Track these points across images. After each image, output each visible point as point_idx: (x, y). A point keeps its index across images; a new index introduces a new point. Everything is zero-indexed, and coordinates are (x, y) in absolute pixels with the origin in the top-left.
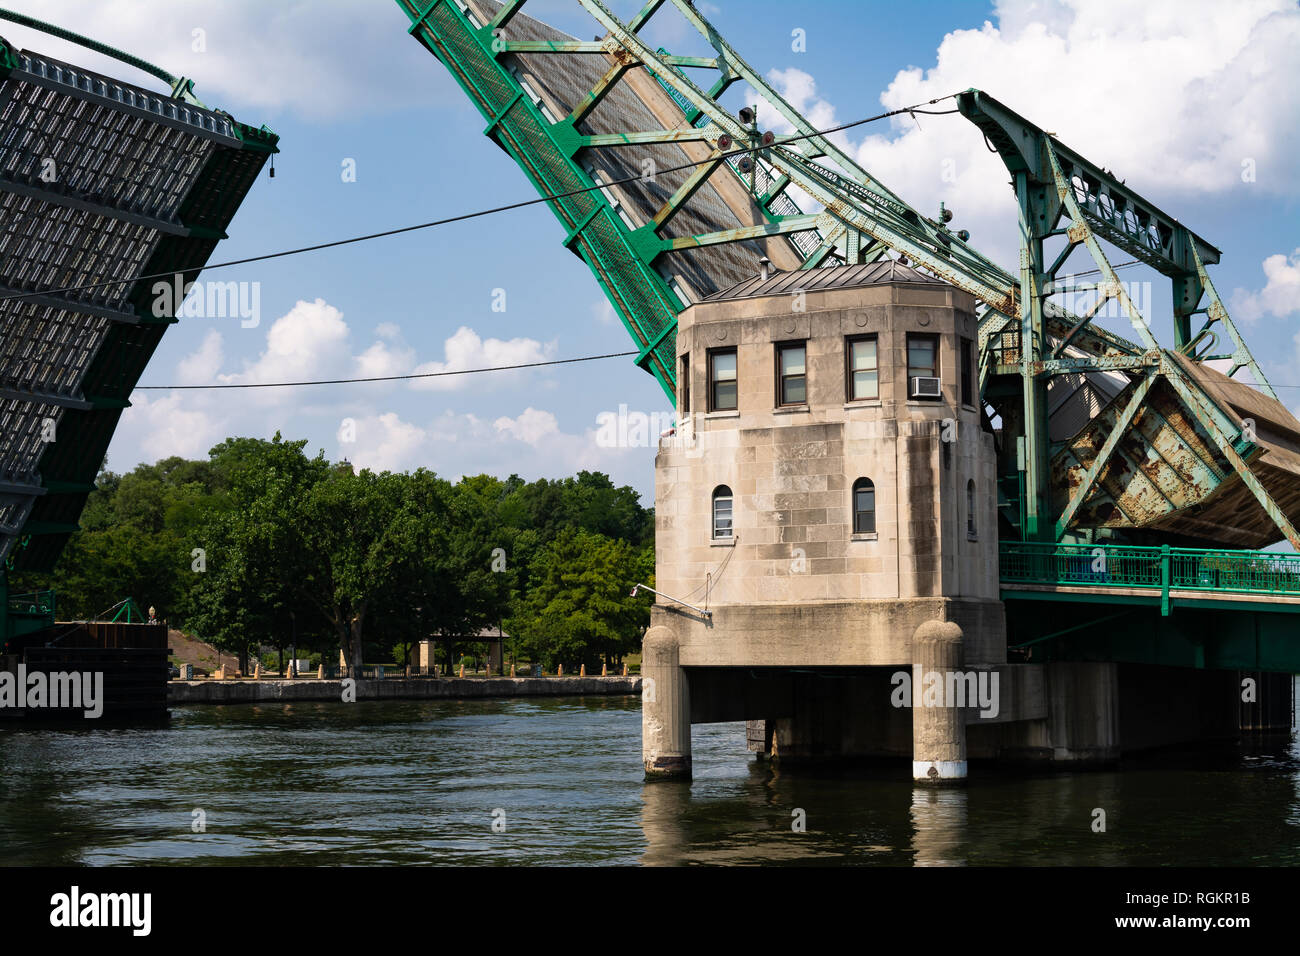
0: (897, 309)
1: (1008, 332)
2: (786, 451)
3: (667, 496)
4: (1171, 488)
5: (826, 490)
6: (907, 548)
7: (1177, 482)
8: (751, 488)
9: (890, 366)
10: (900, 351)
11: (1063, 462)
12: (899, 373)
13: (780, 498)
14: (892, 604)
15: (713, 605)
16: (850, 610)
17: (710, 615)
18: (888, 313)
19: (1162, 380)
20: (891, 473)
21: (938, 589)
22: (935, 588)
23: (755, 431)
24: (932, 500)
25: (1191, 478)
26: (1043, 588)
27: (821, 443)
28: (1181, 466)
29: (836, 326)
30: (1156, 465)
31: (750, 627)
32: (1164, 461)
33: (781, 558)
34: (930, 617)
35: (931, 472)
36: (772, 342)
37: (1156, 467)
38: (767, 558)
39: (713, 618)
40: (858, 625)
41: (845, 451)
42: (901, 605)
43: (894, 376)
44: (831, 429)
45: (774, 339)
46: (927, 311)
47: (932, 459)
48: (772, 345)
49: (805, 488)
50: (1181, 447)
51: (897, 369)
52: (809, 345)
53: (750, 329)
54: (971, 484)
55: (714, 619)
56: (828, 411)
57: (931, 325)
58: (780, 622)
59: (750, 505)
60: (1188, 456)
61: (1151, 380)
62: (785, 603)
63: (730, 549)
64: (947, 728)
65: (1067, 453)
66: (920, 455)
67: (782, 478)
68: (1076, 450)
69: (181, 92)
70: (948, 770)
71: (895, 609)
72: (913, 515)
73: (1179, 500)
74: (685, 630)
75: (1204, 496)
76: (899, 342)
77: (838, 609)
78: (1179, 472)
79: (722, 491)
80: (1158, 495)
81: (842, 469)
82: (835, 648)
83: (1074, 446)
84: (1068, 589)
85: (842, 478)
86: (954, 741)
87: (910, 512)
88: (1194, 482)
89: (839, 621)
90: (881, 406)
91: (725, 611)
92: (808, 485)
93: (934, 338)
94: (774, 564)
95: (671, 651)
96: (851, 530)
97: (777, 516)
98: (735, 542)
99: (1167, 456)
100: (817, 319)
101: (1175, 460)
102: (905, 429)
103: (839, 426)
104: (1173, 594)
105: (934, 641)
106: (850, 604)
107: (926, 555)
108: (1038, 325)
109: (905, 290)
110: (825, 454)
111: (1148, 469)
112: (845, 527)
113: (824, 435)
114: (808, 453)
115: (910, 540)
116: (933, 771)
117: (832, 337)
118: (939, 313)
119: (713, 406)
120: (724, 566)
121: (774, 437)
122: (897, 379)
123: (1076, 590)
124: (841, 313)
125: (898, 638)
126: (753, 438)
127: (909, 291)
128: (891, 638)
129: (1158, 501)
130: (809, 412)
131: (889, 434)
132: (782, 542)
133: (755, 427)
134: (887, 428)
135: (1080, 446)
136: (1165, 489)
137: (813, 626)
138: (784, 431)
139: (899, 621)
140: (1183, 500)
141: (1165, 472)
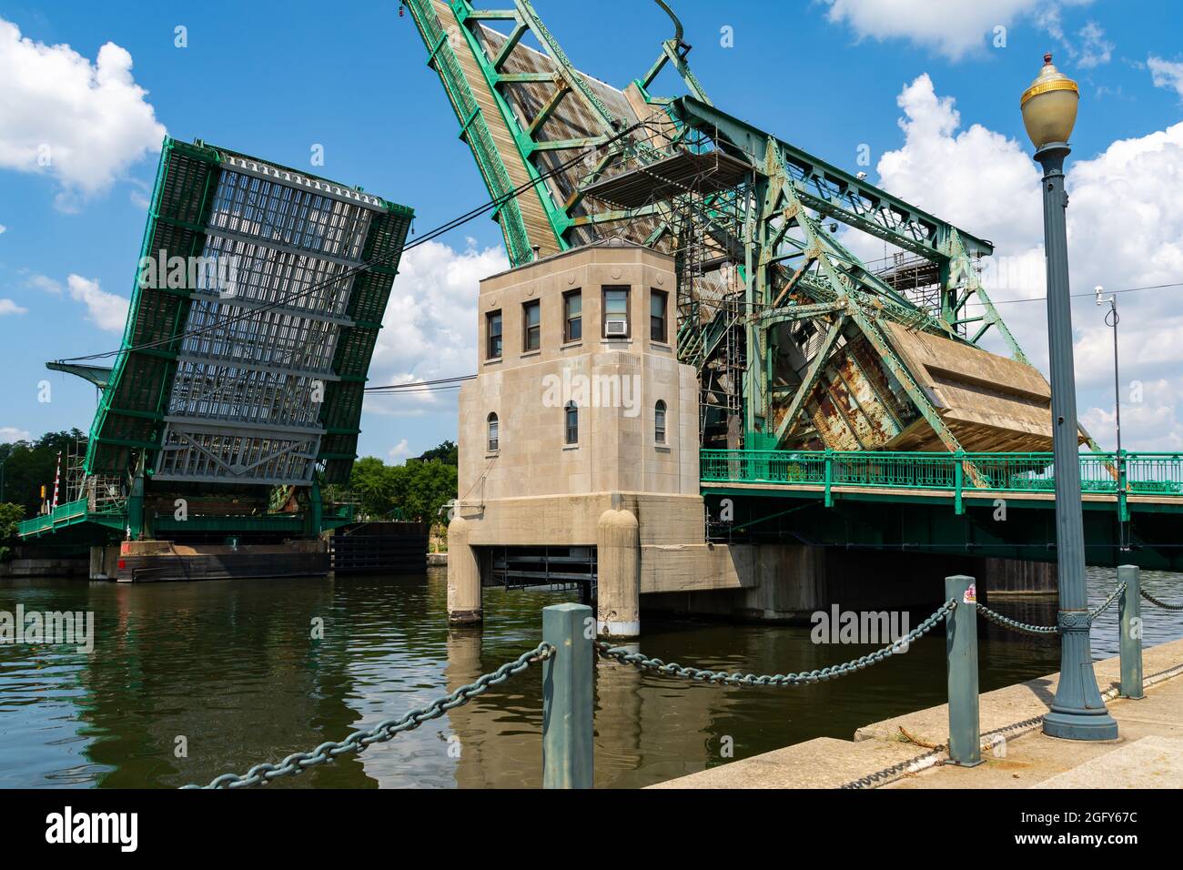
4: (863, 431)
7: (869, 427)
13: (524, 420)
16: (561, 502)
23: (510, 371)
25: (879, 425)
28: (874, 415)
30: (855, 412)
32: (861, 409)
33: (524, 465)
36: (521, 303)
37: (855, 414)
40: (566, 514)
45: (522, 301)
48: (521, 305)
50: (875, 400)
52: (541, 303)
54: (659, 404)
56: (552, 352)
57: (622, 279)
58: (521, 512)
59: (507, 426)
60: (880, 408)
64: (617, 595)
70: (615, 630)
73: (868, 442)
75: (887, 441)
76: (596, 294)
78: (871, 420)
80: (853, 436)
86: (622, 606)
87: (599, 426)
88: (882, 429)
89: (555, 511)
90: (582, 345)
91: (492, 505)
93: (627, 289)
98: (499, 454)
99: (864, 407)
101: (869, 410)
103: (557, 362)
104: (834, 489)
111: (849, 414)
116: (606, 631)
119: (490, 353)
122: (593, 323)
129: (853, 441)
130: (541, 354)
133: (511, 368)
136: (858, 431)
139: (591, 510)
140: (871, 443)
141: (860, 418)
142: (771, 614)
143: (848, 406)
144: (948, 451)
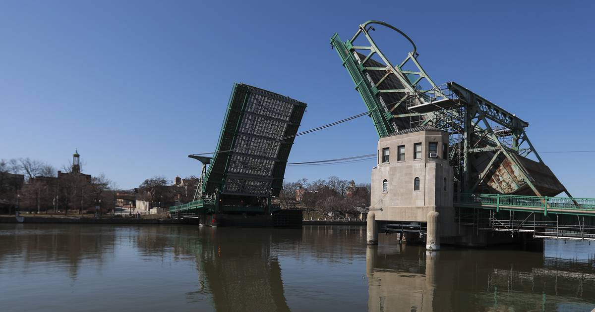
5: (408, 180)
6: (427, 194)
8: (392, 180)
9: (424, 150)
10: (427, 147)
13: (398, 182)
15: (383, 207)
16: (413, 208)
17: (382, 209)
19: (501, 153)
20: (424, 176)
21: (434, 204)
24: (433, 182)
25: (510, 186)
29: (412, 142)
30: (502, 181)
32: (504, 181)
34: (431, 211)
35: (433, 175)
40: (415, 212)
41: (413, 171)
42: (425, 207)
43: (425, 153)
45: (398, 146)
51: (426, 151)
52: (406, 146)
54: (445, 179)
56: (410, 162)
57: (436, 140)
58: (397, 211)
59: (391, 184)
60: (511, 181)
61: (499, 152)
62: (398, 206)
64: (435, 237)
66: (431, 172)
67: (398, 178)
70: (434, 247)
71: (423, 208)
72: (429, 186)
74: (377, 212)
75: (513, 191)
76: (427, 145)
77: (410, 208)
79: (385, 181)
81: (412, 175)
85: (412, 177)
86: (436, 240)
88: (512, 187)
89: (410, 211)
90: (422, 160)
91: (385, 208)
92: (404, 179)
93: (436, 143)
94: (396, 197)
95: (374, 216)
96: (414, 190)
97: (397, 186)
98: (387, 193)
99: (505, 180)
104: (500, 206)
105: (432, 216)
107: (431, 196)
111: (499, 182)
112: (412, 189)
115: (428, 192)
116: (431, 247)
117: (411, 144)
119: (384, 161)
120: (385, 198)
121: (397, 168)
125: (424, 215)
128: (422, 215)
130: (405, 162)
132: (398, 192)
133: (393, 166)
138: (399, 167)
139: (424, 211)
140: (507, 191)
141: (504, 184)
142: (471, 244)
143: (499, 179)
144: (536, 196)
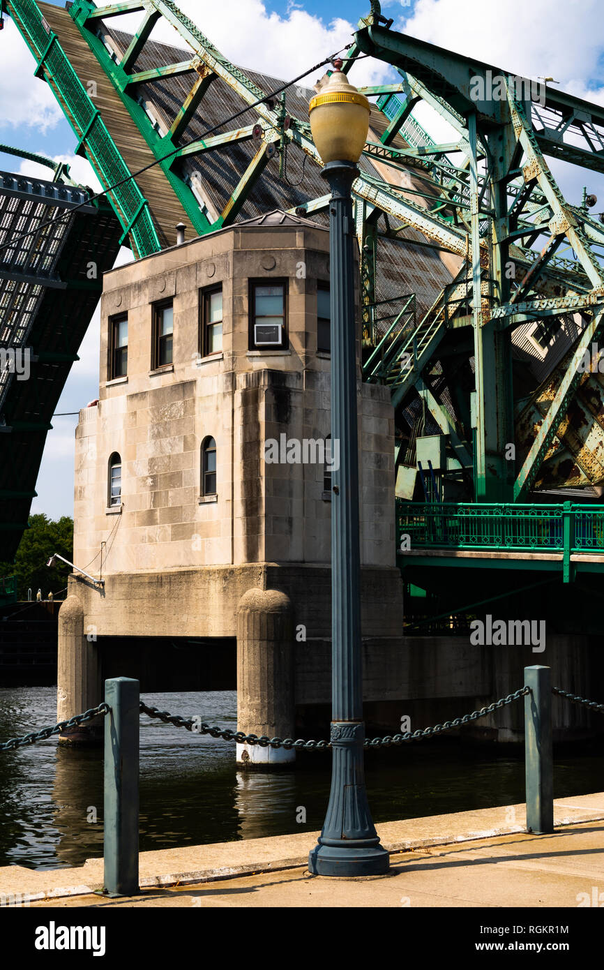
0: (238, 254)
1: (461, 282)
2: (156, 414)
3: (81, 466)
5: (182, 451)
6: (240, 510)
8: (133, 453)
9: (231, 315)
10: (241, 299)
11: (529, 418)
12: (240, 322)
13: (152, 461)
14: (226, 570)
15: (106, 573)
16: (196, 577)
17: (103, 584)
18: (230, 259)
20: (228, 429)
21: (262, 554)
22: (260, 553)
23: (136, 395)
24: (259, 456)
26: (442, 553)
27: (180, 403)
29: (193, 279)
31: (129, 597)
33: (152, 525)
34: (253, 585)
35: (258, 425)
36: (150, 303)
38: (141, 526)
39: (105, 586)
40: (201, 592)
41: (196, 409)
42: (232, 572)
43: (234, 326)
44: (186, 387)
45: (151, 300)
46: (273, 255)
47: (259, 412)
48: (150, 306)
49: (168, 450)
51: (237, 318)
52: (176, 302)
53: (137, 292)
55: (107, 588)
56: (187, 369)
57: (277, 269)
58: (148, 591)
59: (132, 472)
61: (597, 320)
62: (152, 571)
63: (117, 516)
64: (259, 707)
65: (532, 408)
66: (251, 407)
67: (153, 441)
68: (540, 404)
69: (59, 176)
70: (257, 757)
71: (228, 575)
72: (245, 474)
74: (87, 598)
76: (240, 289)
77: (186, 576)
79: (115, 458)
81: (193, 429)
82: (184, 618)
83: (539, 399)
84: (466, 554)
85: (194, 438)
86: (269, 722)
87: (243, 470)
89: (188, 589)
90: (222, 359)
91: (113, 579)
92: (170, 447)
93: (283, 282)
94: (146, 531)
95: (75, 620)
96: (198, 493)
97: (150, 481)
98: (121, 510)
100: (180, 274)
102: (241, 382)
103: (193, 383)
104: (574, 558)
105: (248, 611)
106: (196, 572)
107: (254, 517)
108: (498, 272)
109: (249, 235)
110: (182, 413)
112: (195, 489)
113: (182, 394)
114: (171, 413)
115: (242, 500)
116: (246, 755)
117: (191, 291)
118: (287, 256)
119: (112, 373)
120: (114, 533)
121: (149, 399)
122: (236, 329)
123: (475, 554)
124: (197, 265)
125: (229, 608)
126: (135, 401)
127: (254, 234)
128: (224, 607)
130: (173, 371)
131: (227, 388)
132: (152, 508)
133: (137, 392)
134: (226, 381)
135: (543, 400)
137: (170, 595)
138: (157, 393)
